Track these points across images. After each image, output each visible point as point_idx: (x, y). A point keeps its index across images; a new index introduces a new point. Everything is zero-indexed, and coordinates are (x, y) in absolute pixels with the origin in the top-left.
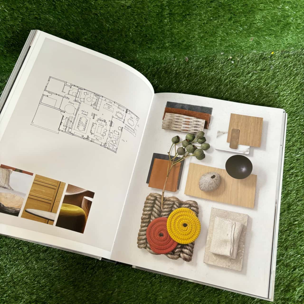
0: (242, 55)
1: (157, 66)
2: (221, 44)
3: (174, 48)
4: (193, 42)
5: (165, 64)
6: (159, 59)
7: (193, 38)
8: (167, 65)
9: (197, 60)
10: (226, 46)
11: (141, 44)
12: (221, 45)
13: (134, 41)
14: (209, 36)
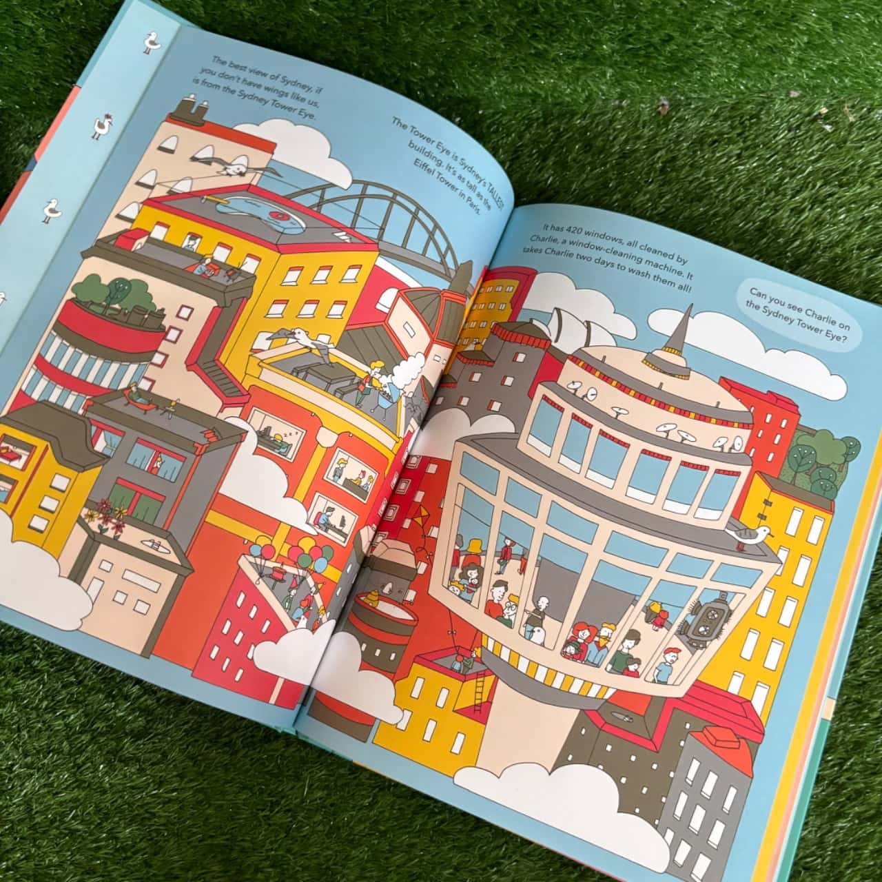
0: (868, 102)
1: (554, 124)
2: (801, 60)
3: (626, 63)
4: (702, 46)
5: (584, 117)
6: (567, 99)
7: (704, 33)
8: (591, 123)
9: (700, 112)
10: (819, 69)
11: (512, 37)
12: (804, 64)
13: (490, 26)
14: (766, 27)
